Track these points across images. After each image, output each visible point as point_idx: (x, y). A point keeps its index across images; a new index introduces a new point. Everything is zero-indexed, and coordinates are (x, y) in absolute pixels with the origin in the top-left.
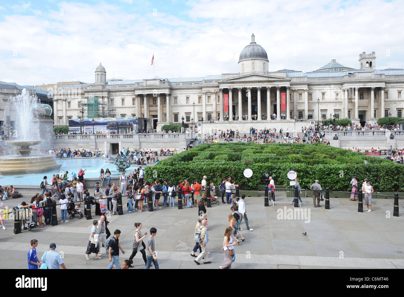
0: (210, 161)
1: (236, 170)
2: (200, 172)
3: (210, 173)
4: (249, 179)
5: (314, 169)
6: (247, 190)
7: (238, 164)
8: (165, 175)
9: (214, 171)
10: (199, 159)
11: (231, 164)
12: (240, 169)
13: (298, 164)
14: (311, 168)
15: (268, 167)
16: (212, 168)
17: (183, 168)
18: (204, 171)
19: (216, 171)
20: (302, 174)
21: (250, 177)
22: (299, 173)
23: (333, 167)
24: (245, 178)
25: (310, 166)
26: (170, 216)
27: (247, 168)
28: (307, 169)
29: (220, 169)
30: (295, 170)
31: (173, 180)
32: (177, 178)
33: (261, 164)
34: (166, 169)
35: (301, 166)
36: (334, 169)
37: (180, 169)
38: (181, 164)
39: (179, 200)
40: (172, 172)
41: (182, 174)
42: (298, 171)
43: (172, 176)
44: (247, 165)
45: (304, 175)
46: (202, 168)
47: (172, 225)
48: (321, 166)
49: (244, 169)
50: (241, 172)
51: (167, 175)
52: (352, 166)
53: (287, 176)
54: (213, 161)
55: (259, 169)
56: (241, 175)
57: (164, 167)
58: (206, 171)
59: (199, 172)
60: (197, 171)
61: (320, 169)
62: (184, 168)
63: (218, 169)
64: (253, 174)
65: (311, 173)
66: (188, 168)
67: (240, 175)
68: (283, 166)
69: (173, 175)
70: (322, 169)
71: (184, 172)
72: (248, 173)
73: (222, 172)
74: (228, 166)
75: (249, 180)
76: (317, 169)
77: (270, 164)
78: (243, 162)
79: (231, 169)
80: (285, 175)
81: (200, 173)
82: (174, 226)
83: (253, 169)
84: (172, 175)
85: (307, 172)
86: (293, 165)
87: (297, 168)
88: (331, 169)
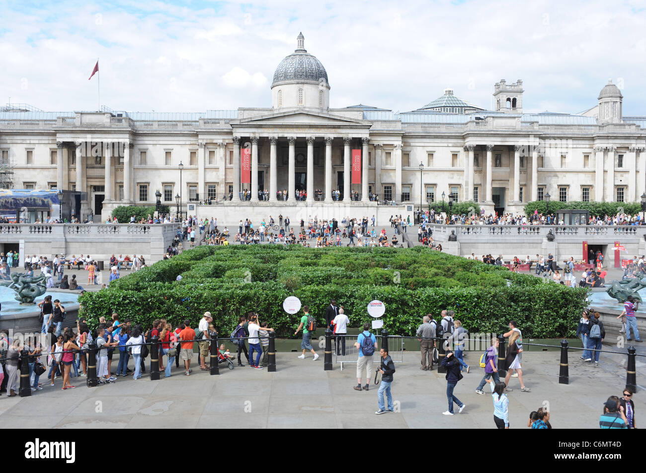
0: (216, 282)
1: (268, 300)
2: (197, 303)
3: (217, 305)
4: (294, 316)
5: (417, 296)
6: (289, 338)
7: (273, 287)
8: (123, 310)
9: (224, 302)
10: (193, 277)
11: (258, 287)
12: (276, 298)
13: (387, 288)
14: (411, 295)
15: (330, 294)
16: (221, 295)
17: (160, 295)
18: (203, 302)
19: (228, 302)
20: (394, 306)
21: (296, 312)
22: (389, 304)
23: (452, 293)
24: (286, 314)
25: (409, 291)
26: (137, 396)
27: (290, 296)
28: (405, 297)
29: (237, 296)
30: (381, 300)
31: (141, 320)
32: (148, 315)
33: (316, 288)
34: (125, 298)
35: (393, 292)
36: (454, 296)
37: (154, 298)
38: (156, 288)
39: (153, 360)
40: (138, 304)
41: (159, 308)
42: (387, 301)
43: (137, 312)
44: (291, 289)
45: (398, 308)
46: (201, 295)
47: (139, 414)
48: (430, 291)
49: (284, 298)
50: (278, 303)
51: (127, 309)
52: (486, 292)
53: (366, 311)
54: (222, 282)
55: (313, 297)
56: (279, 310)
57: (121, 294)
58: (208, 302)
59: (195, 303)
60: (191, 302)
61: (429, 296)
62: (164, 295)
63: (232, 297)
64: (302, 306)
65: (411, 303)
66: (172, 296)
67: (275, 309)
68: (360, 290)
69: (140, 310)
70: (432, 296)
71: (162, 303)
72: (292, 305)
73: (241, 304)
74: (253, 292)
75: (295, 319)
76: (423, 297)
77: (334, 288)
78: (282, 282)
79: (258, 298)
80: (363, 308)
81: (196, 305)
82: (144, 415)
83: (302, 298)
84: (137, 309)
85: (404, 303)
86: (377, 289)
87: (386, 294)
88: (448, 298)
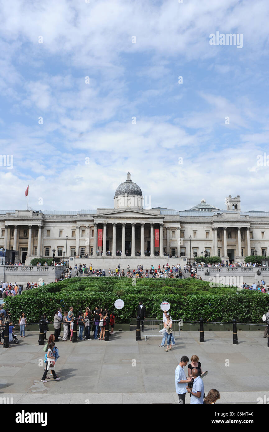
0: (80, 292)
1: (107, 301)
2: (67, 303)
3: (78, 304)
4: (120, 311)
5: (188, 300)
6: (117, 323)
7: (109, 295)
8: (27, 306)
9: (82, 302)
10: (67, 290)
11: (101, 295)
12: (111, 300)
13: (172, 295)
14: (184, 299)
15: (140, 299)
16: (81, 298)
17: (48, 298)
18: (71, 302)
19: (84, 302)
20: (175, 305)
21: (121, 308)
22: (172, 304)
23: (207, 298)
24: (116, 309)
25: (183, 296)
26: (28, 353)
27: (118, 299)
28: (181, 300)
29: (89, 299)
30: (168, 301)
31: (37, 312)
32: (41, 309)
33: (133, 295)
34: (29, 300)
35: (174, 297)
36: (208, 299)
37: (45, 299)
38: (47, 296)
39: (41, 333)
40: (36, 303)
41: (47, 305)
42: (172, 302)
43: (35, 307)
44: (119, 296)
45: (177, 306)
46: (70, 298)
47: (29, 363)
48: (194, 296)
49: (115, 300)
50: (112, 303)
51: (30, 306)
52: (225, 297)
53: (160, 307)
54: (83, 292)
55: (131, 301)
56: (112, 307)
57: (27, 297)
58: (74, 302)
59: (66, 302)
60: (64, 302)
61: (194, 299)
62: (50, 298)
63: (87, 300)
64: (125, 305)
65: (184, 303)
66: (54, 299)
67: (110, 306)
68: (156, 297)
69: (36, 306)
70: (196, 299)
71: (49, 302)
72: (119, 304)
73: (91, 304)
74: (98, 297)
75: (121, 312)
76: (191, 300)
77: (142, 296)
78: (115, 292)
79: (101, 300)
80: (158, 306)
81: (67, 304)
82: (32, 363)
83: (125, 300)
84: (35, 306)
85: (180, 303)
86: (165, 296)
87: (170, 298)
88: (204, 300)
